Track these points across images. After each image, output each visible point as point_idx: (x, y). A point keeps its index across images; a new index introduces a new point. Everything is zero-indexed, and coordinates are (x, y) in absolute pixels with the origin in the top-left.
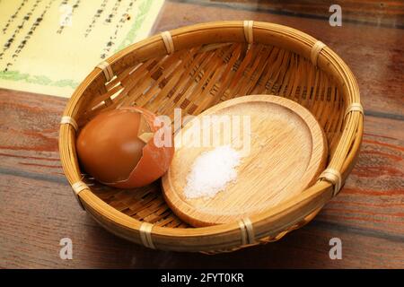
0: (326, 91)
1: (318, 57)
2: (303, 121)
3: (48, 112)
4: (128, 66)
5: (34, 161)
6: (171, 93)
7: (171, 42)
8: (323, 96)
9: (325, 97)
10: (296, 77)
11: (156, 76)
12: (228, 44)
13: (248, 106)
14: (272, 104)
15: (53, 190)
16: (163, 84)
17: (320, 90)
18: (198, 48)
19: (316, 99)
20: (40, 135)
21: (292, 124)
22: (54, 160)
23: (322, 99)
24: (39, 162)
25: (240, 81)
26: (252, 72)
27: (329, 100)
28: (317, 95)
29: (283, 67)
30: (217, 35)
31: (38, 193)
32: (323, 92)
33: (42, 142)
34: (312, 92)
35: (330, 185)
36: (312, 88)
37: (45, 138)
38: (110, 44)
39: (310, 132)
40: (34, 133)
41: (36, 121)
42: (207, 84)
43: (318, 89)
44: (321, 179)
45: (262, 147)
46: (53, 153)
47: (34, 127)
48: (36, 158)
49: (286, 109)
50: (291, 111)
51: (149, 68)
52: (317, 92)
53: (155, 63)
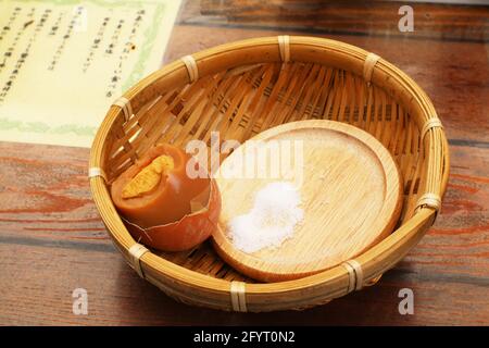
0: (384, 109)
1: (373, 71)
2: (364, 145)
3: (51, 164)
4: (147, 101)
5: (42, 226)
6: (195, 129)
7: (195, 67)
8: (380, 115)
9: (383, 116)
10: (343, 97)
11: (176, 111)
12: (259, 65)
13: (291, 135)
14: (321, 129)
15: (71, 259)
16: (184, 120)
17: (377, 109)
18: (223, 73)
19: (372, 120)
20: (45, 193)
21: (351, 149)
22: (67, 222)
23: (380, 120)
24: (48, 226)
25: (274, 108)
26: (287, 96)
27: (388, 119)
28: (372, 115)
29: (325, 87)
30: (247, 55)
31: (53, 264)
32: (380, 110)
33: (49, 201)
34: (365, 112)
35: (433, 212)
36: (365, 109)
37: (52, 196)
38: (115, 79)
39: (376, 157)
40: (37, 192)
41: (38, 177)
42: (234, 115)
43: (373, 107)
44: (422, 206)
45: (323, 179)
46: (64, 213)
47: (37, 185)
48: (44, 221)
49: (340, 133)
50: (347, 136)
51: (169, 102)
52: (373, 111)
53: (176, 95)
